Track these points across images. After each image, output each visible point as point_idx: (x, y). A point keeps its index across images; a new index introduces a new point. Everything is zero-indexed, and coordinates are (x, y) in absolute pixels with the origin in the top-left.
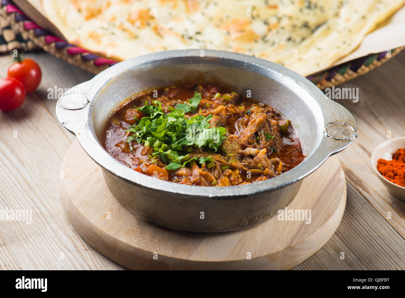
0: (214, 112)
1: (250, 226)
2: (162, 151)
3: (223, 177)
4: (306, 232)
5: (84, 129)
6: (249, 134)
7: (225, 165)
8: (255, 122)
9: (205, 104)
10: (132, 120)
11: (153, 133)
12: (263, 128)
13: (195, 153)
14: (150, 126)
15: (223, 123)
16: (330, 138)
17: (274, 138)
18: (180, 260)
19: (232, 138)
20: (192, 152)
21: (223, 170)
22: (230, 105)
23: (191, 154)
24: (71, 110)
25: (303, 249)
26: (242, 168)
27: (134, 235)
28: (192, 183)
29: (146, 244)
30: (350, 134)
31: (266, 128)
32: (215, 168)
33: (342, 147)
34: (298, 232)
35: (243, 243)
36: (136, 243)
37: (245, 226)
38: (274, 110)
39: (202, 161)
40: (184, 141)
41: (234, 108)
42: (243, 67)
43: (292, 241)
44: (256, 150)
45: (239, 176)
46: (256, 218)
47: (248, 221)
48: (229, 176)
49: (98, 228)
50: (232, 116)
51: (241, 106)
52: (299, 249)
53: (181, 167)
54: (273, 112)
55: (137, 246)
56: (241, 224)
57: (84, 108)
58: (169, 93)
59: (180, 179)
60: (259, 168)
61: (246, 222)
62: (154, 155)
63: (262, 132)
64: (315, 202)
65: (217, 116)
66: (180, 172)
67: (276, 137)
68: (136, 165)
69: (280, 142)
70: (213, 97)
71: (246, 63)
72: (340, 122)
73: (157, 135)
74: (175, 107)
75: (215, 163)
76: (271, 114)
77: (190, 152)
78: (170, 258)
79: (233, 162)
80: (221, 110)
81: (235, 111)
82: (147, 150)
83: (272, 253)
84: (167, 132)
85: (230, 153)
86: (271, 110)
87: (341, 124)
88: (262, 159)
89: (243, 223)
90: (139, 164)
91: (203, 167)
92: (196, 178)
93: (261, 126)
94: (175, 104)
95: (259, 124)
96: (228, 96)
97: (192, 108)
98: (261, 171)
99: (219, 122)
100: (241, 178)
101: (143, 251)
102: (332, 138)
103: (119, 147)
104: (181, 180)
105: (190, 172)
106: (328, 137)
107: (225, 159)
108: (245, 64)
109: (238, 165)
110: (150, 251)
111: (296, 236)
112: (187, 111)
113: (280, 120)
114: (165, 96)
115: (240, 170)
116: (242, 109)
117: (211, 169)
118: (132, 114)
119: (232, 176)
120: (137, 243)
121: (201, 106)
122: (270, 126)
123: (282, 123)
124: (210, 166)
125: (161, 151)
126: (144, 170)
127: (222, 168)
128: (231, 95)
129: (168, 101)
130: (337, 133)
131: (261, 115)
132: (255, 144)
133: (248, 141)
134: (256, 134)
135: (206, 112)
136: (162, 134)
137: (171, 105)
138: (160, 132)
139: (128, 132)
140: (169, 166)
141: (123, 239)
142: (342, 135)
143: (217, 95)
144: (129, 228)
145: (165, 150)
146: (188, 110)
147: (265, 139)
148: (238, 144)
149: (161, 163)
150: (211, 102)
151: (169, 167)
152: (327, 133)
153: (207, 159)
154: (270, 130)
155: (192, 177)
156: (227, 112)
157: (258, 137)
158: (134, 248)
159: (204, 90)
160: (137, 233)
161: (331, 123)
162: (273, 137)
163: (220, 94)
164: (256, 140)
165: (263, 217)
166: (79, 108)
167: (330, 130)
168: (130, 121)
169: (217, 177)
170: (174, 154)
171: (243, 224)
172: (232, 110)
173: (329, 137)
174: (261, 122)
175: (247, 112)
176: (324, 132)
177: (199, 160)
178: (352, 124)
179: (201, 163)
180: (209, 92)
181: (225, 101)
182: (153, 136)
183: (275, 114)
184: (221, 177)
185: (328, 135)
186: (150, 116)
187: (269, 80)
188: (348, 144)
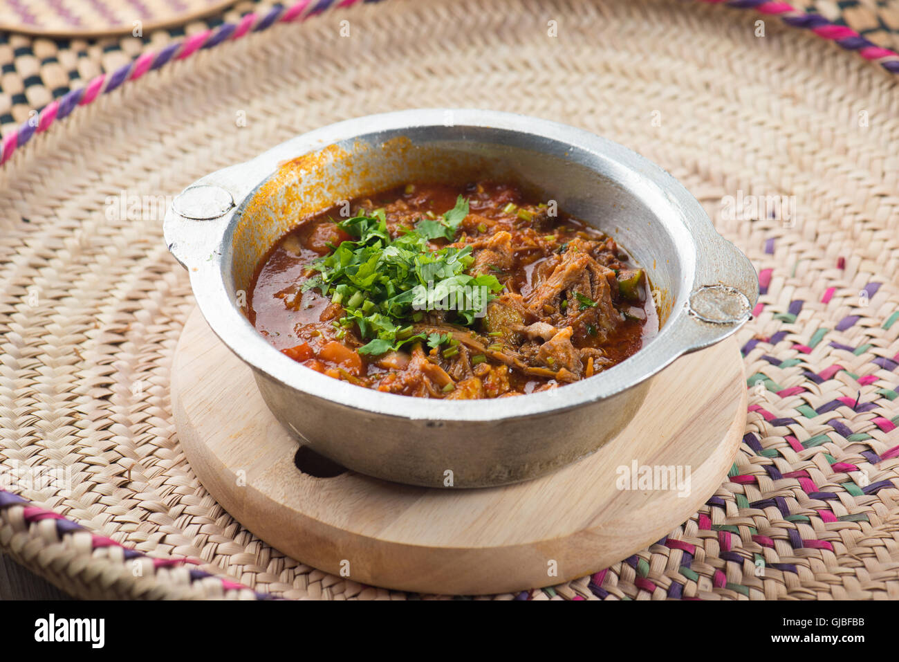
0: (487, 244)
1: (514, 482)
2: (361, 315)
3: (472, 377)
4: (627, 504)
5: (208, 260)
6: (546, 295)
7: (480, 353)
8: (563, 271)
9: (477, 224)
10: (322, 247)
11: (351, 277)
12: (578, 284)
13: (426, 324)
14: (350, 261)
15: (503, 267)
16: (693, 317)
17: (598, 307)
18: (359, 536)
19: (507, 299)
20: (422, 322)
21: (473, 363)
22: (527, 231)
23: (418, 325)
24: (194, 219)
25: (615, 537)
26: (514, 363)
27: (283, 478)
28: (402, 384)
29: (301, 498)
30: (739, 312)
31: (583, 283)
32: (458, 358)
33: (712, 339)
34: (611, 502)
35: (493, 515)
36: (281, 494)
37: (501, 480)
38: (618, 246)
39: (434, 342)
40: (408, 297)
41: (535, 238)
42: (567, 155)
43: (593, 520)
44: (551, 328)
45: (504, 379)
46: (524, 465)
47: (507, 471)
48: (484, 377)
49: (217, 459)
50: (529, 252)
51: (552, 234)
52: (606, 537)
53: (390, 351)
54: (615, 251)
55: (281, 502)
56: (493, 477)
57: (220, 216)
58: (414, 196)
59: (383, 374)
60: (549, 366)
61: (504, 473)
62: (343, 321)
63: (576, 291)
64: (664, 442)
65: (492, 252)
66: (386, 361)
67: (602, 305)
68: (304, 339)
69: (609, 316)
70: (499, 211)
71: (574, 147)
72: (725, 286)
73: (358, 282)
74: (415, 226)
75: (460, 349)
76: (609, 255)
77: (418, 323)
78: (341, 531)
79: (496, 349)
80: (504, 241)
81: (535, 244)
82: (334, 312)
83: (545, 539)
84: (378, 277)
85: (498, 330)
86: (611, 248)
87: (727, 289)
88: (558, 348)
89: (497, 474)
90: (310, 339)
91: (433, 355)
92: (413, 376)
93: (573, 278)
94: (417, 220)
95: (569, 275)
96: (529, 212)
97: (447, 230)
98: (551, 372)
99: (495, 265)
100: (508, 384)
101: (292, 511)
102: (698, 318)
103: (281, 298)
104: (384, 378)
105: (406, 361)
106: (690, 314)
107: (482, 342)
108: (571, 149)
109: (506, 356)
110: (304, 513)
111: (604, 509)
112: (437, 236)
113: (626, 268)
114: (405, 201)
115: (509, 367)
116: (549, 240)
117: (449, 359)
118: (325, 234)
119: (490, 378)
120: (283, 495)
121: (467, 229)
122: (592, 282)
123: (625, 276)
124: (448, 353)
125: (358, 314)
126: (315, 351)
127: (473, 360)
128: (536, 210)
129: (408, 212)
130: (712, 307)
131: (577, 258)
132: (557, 314)
133: (543, 307)
134: (563, 295)
135: (472, 242)
136: (368, 281)
137: (409, 221)
138: (364, 277)
139: (310, 268)
140: (367, 345)
141: (258, 485)
142: (721, 312)
143: (510, 207)
144: (277, 464)
145: (370, 313)
146: (439, 233)
147: (578, 307)
148: (520, 312)
149: (355, 338)
150: (490, 222)
151: (367, 348)
152: (691, 306)
153: (444, 338)
154: (592, 289)
155: (407, 372)
156: (518, 245)
157: (565, 302)
158: (277, 504)
159: (486, 196)
160: (289, 474)
161: (706, 286)
162: (594, 305)
163: (515, 207)
164: (560, 308)
165: (540, 465)
166: (212, 217)
167: (698, 300)
168: (319, 248)
169: (456, 377)
170: (384, 321)
171: (497, 476)
172: (530, 241)
173: (693, 314)
174: (575, 271)
175: (560, 247)
176: (686, 303)
177: (429, 339)
178: (749, 291)
179: (430, 344)
180: (494, 200)
181: (520, 220)
182: (350, 284)
183: (619, 255)
184: (467, 377)
185: (692, 311)
186: (359, 239)
187: (613, 185)
188: (728, 332)
